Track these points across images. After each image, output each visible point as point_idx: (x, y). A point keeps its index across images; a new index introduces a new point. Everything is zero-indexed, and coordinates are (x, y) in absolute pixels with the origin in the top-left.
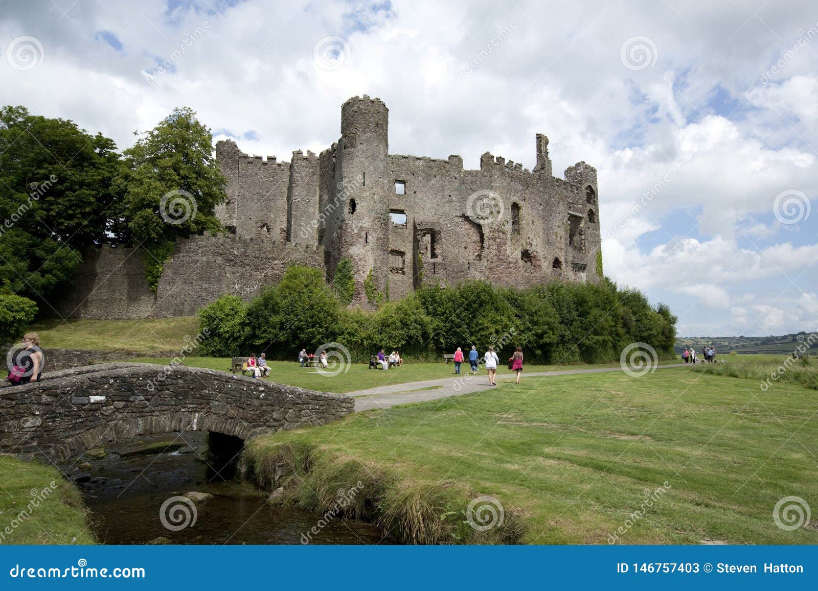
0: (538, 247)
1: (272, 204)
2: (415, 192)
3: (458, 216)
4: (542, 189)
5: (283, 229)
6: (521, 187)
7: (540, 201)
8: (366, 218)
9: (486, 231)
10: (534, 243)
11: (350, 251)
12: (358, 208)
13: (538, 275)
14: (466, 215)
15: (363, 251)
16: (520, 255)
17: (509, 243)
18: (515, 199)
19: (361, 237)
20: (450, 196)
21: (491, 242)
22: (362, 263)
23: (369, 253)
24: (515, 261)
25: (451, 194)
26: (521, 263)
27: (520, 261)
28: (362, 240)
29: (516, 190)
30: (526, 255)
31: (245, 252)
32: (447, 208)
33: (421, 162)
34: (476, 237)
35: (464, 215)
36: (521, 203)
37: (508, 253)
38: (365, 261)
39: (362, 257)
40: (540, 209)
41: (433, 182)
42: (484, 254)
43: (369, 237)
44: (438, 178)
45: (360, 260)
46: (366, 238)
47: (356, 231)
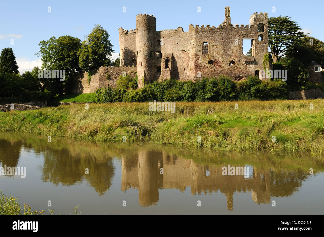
0: (219, 58)
2: (164, 44)
3: (180, 51)
4: (223, 32)
6: (209, 34)
7: (221, 38)
8: (141, 58)
10: (216, 57)
12: (139, 54)
13: (219, 69)
14: (183, 50)
16: (207, 62)
17: (200, 58)
18: (204, 40)
20: (177, 43)
21: (192, 59)
23: (142, 69)
24: (204, 65)
26: (207, 65)
29: (206, 37)
30: (211, 62)
32: (177, 48)
34: (187, 58)
35: (182, 50)
36: (209, 41)
37: (200, 63)
39: (140, 71)
40: (222, 41)
41: (171, 39)
42: (190, 64)
44: (173, 37)
45: (140, 72)
46: (141, 64)
47: (139, 62)
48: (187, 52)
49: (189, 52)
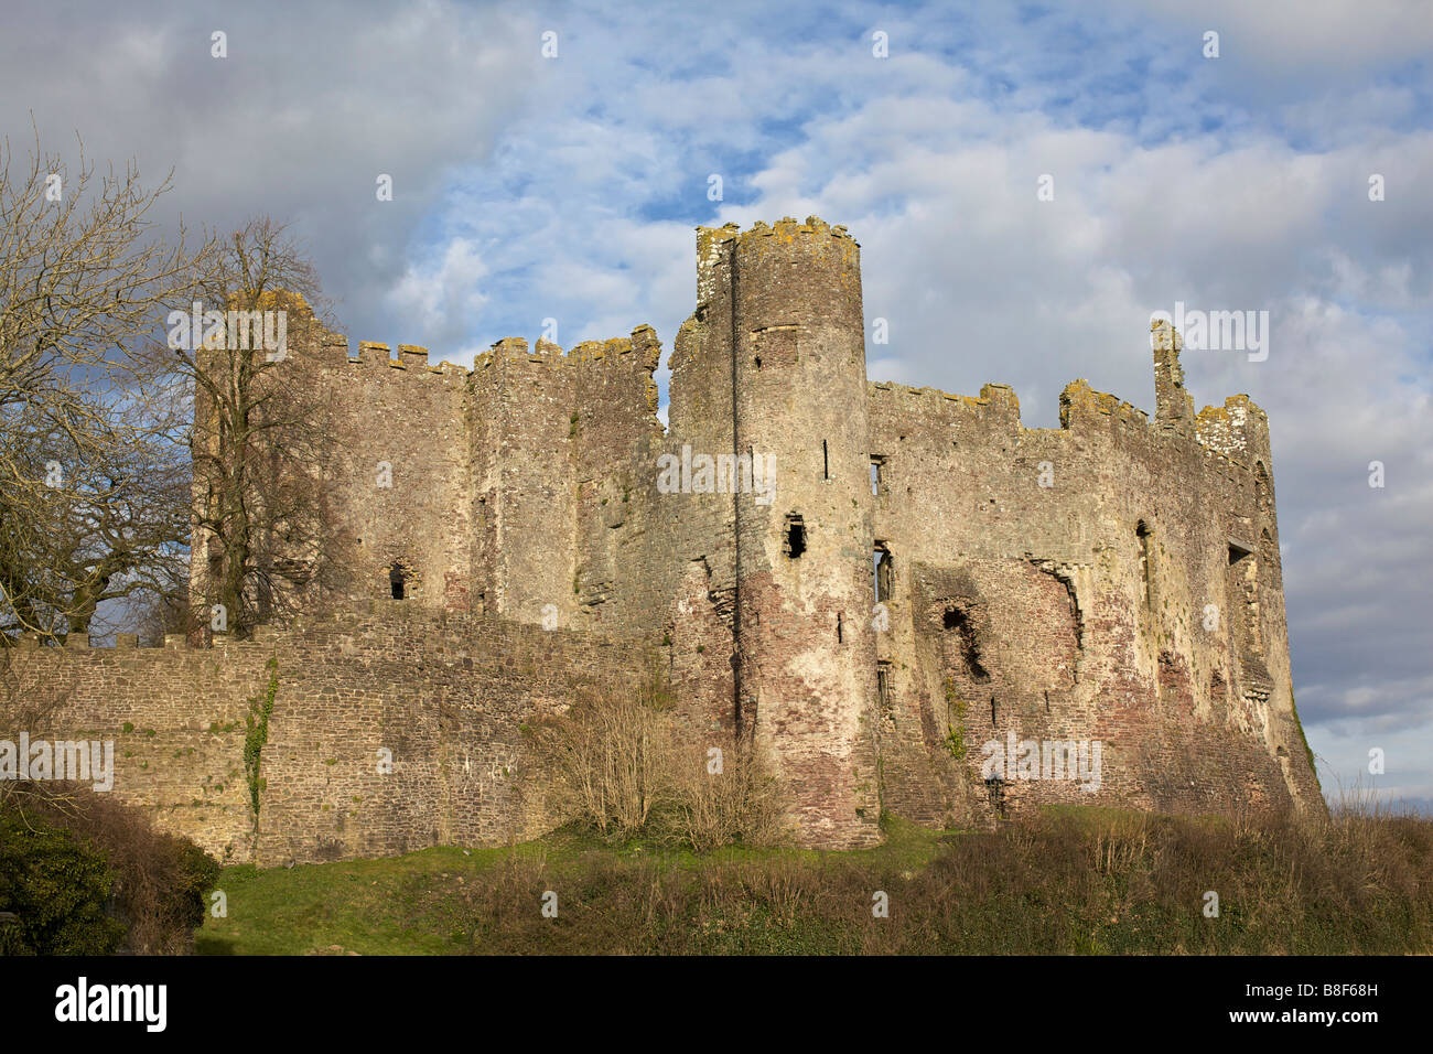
0: (1183, 647)
1: (419, 496)
2: (910, 491)
3: (1012, 559)
4: (1182, 480)
5: (453, 575)
6: (1149, 477)
7: (1181, 514)
8: (836, 570)
9: (1086, 604)
10: (1177, 633)
11: (794, 666)
12: (811, 541)
13: (1188, 722)
14: (1034, 556)
15: (832, 667)
16: (1156, 669)
17: (1138, 636)
18: (1139, 510)
19: (826, 627)
20: (992, 501)
21: (1100, 634)
22: (833, 700)
23: (850, 673)
24: (1148, 684)
25: (995, 496)
26: (1159, 690)
27: (1157, 686)
28: (831, 636)
29: (1141, 487)
31: (468, 662)
32: (987, 536)
33: (921, 401)
34: (1058, 620)
35: (1028, 555)
36: (1152, 522)
37: (1136, 663)
38: (839, 693)
39: (830, 683)
40: (1182, 535)
41: (949, 463)
42: (1084, 666)
43: (848, 629)
44: (964, 451)
45: (826, 691)
46: (839, 629)
47: (811, 608)
48: (1064, 572)
49: (1073, 574)
